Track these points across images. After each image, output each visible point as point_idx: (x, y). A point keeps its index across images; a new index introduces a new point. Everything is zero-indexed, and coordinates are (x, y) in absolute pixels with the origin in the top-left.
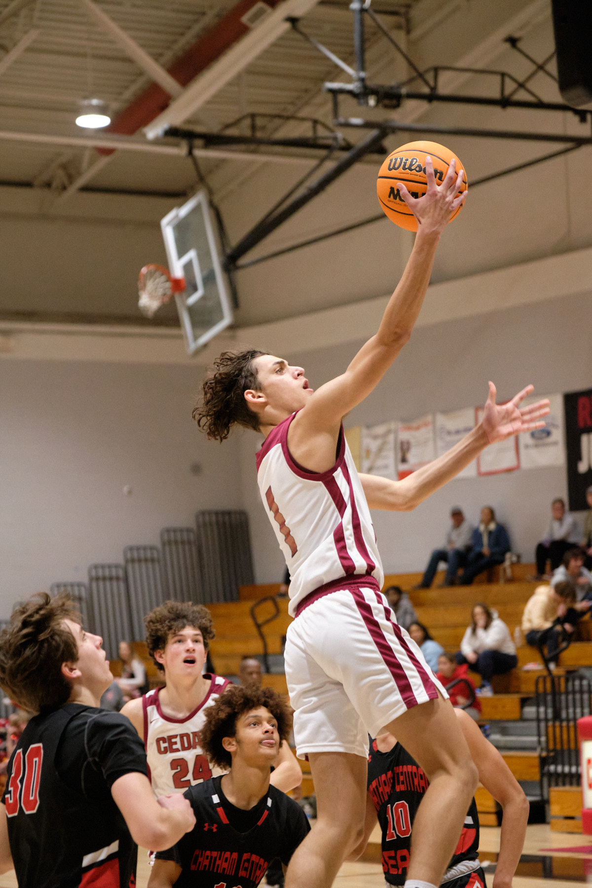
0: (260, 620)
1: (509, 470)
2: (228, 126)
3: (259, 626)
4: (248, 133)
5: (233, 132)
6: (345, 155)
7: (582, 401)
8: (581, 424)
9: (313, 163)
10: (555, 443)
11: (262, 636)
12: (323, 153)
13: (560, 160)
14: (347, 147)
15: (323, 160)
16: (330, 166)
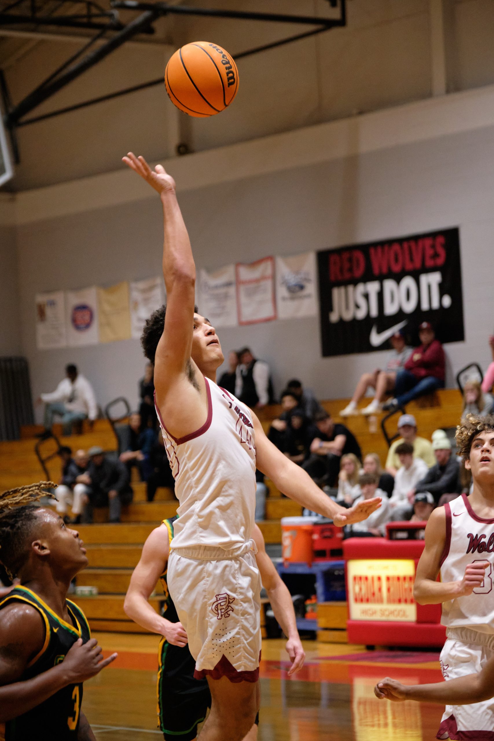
0: (44, 456)
1: (268, 320)
2: (10, 7)
3: (43, 462)
4: (29, 14)
5: (13, 12)
6: (117, 34)
7: (333, 258)
8: (332, 278)
9: (86, 41)
10: (309, 296)
11: (46, 471)
12: (96, 32)
13: (311, 40)
14: (119, 27)
15: (96, 38)
16: (101, 43)
